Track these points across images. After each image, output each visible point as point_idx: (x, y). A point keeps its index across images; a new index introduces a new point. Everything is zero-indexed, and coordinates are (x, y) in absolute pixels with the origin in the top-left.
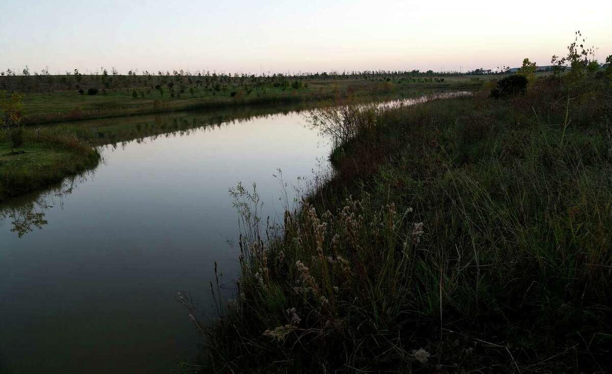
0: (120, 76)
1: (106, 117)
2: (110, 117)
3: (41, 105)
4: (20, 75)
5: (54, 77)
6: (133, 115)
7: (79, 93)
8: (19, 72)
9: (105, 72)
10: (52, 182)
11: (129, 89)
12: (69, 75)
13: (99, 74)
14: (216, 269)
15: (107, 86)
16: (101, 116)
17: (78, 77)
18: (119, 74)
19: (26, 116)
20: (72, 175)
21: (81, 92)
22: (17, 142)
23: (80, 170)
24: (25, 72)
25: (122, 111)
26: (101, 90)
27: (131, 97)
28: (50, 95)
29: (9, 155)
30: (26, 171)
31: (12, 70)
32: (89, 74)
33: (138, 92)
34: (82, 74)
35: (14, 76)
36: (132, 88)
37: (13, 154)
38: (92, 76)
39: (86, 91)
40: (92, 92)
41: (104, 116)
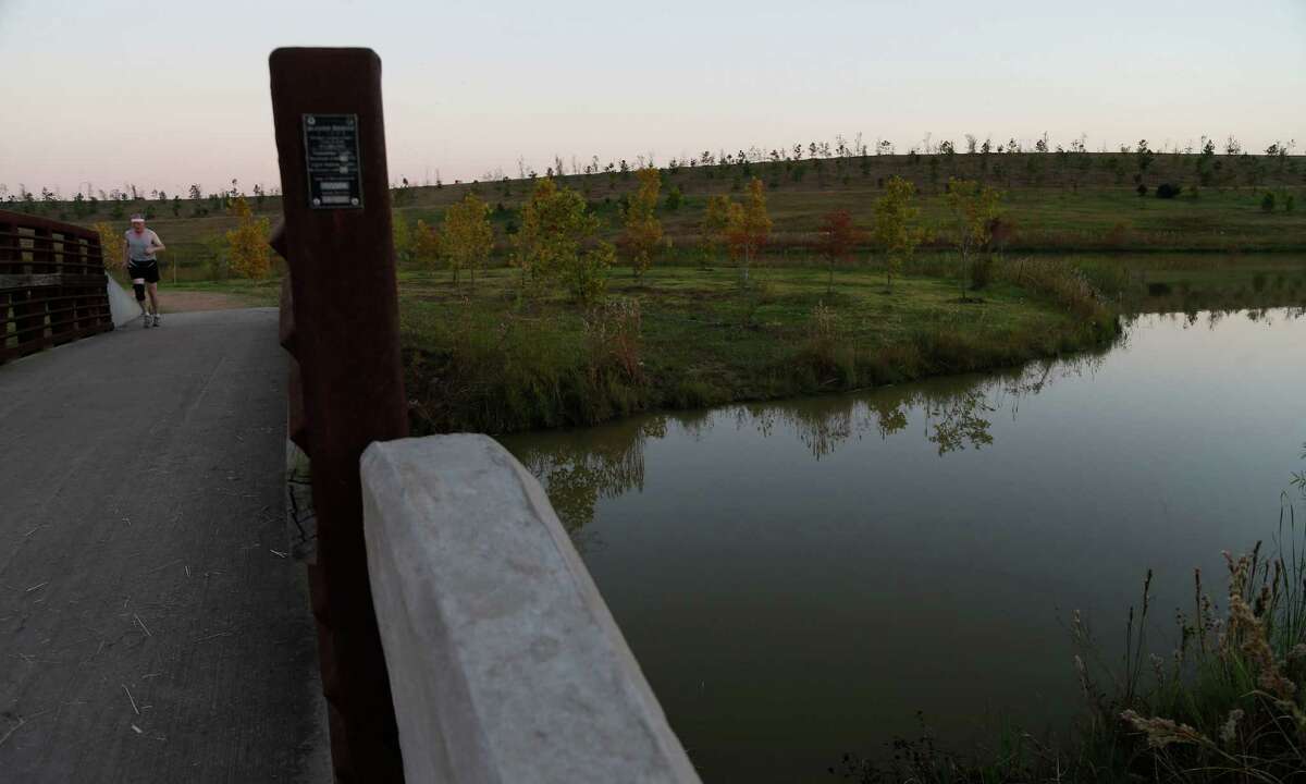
0: (1245, 156)
1: (1184, 251)
2: (1191, 251)
3: (1053, 214)
4: (1028, 151)
5: (1092, 157)
6: (1247, 251)
7: (1137, 194)
8: (1029, 146)
9: (1209, 148)
10: (1006, 363)
11: (1259, 188)
12: (1125, 154)
13: (1194, 152)
14: (1147, 583)
15: (1206, 179)
16: (1171, 248)
17: (1145, 158)
18: (1242, 153)
19: (1020, 233)
20: (1048, 358)
21: (1142, 190)
22: (980, 280)
23: (1068, 352)
24: (1040, 144)
25: (1224, 240)
26: (1187, 188)
27: (1258, 208)
28: (1075, 194)
29: (955, 301)
30: (967, 336)
31: (1017, 143)
32: (1170, 151)
33: (1277, 198)
34: (1154, 151)
35: (1019, 153)
36: (1269, 186)
37: (964, 301)
38: (1176, 156)
39: (1153, 189)
40: (1167, 192)
41: (1178, 247)
